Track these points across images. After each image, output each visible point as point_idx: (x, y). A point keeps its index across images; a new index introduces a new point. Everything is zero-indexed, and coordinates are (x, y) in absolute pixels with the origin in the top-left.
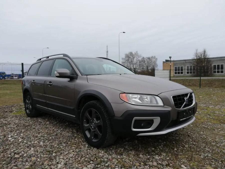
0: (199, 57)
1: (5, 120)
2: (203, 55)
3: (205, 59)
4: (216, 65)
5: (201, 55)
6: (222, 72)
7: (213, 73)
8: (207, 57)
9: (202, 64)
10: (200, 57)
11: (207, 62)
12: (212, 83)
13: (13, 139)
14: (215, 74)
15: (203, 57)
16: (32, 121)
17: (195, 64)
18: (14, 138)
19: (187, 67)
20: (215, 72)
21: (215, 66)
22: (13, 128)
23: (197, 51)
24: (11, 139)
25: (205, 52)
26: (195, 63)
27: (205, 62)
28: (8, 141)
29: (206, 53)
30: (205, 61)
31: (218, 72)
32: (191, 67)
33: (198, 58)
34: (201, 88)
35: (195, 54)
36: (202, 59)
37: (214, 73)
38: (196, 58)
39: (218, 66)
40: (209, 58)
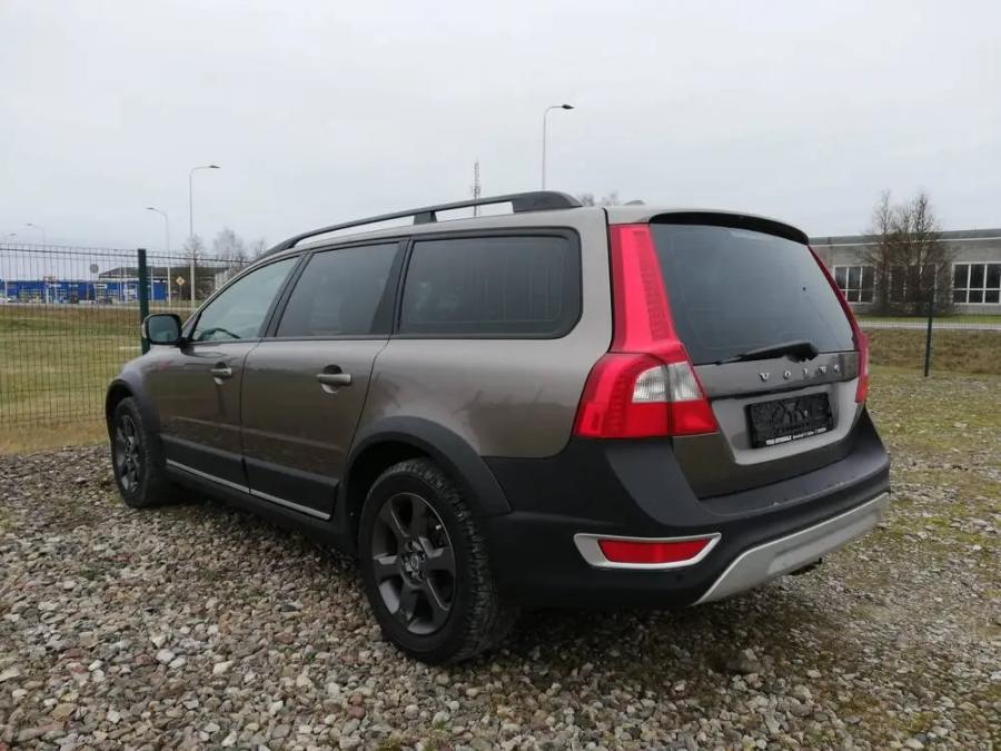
0: (895, 227)
1: (95, 533)
2: (912, 221)
3: (921, 235)
4: (967, 266)
5: (906, 220)
6: (993, 297)
7: (951, 301)
8: (932, 229)
9: (908, 261)
10: (902, 227)
11: (929, 252)
12: (962, 351)
13: (177, 655)
14: (961, 304)
15: (915, 230)
16: (226, 543)
17: (872, 260)
18: (184, 653)
19: (837, 269)
20: (960, 297)
21: (961, 271)
22: (152, 588)
23: (886, 199)
24: (173, 660)
25: (923, 205)
26: (876, 256)
27: (919, 253)
28: (161, 668)
29: (927, 213)
30: (919, 246)
31: (976, 297)
32: (855, 270)
33: (890, 231)
34: (929, 377)
35: (878, 213)
36: (907, 236)
37: (956, 299)
38: (879, 232)
39: (978, 270)
40: (938, 235)
